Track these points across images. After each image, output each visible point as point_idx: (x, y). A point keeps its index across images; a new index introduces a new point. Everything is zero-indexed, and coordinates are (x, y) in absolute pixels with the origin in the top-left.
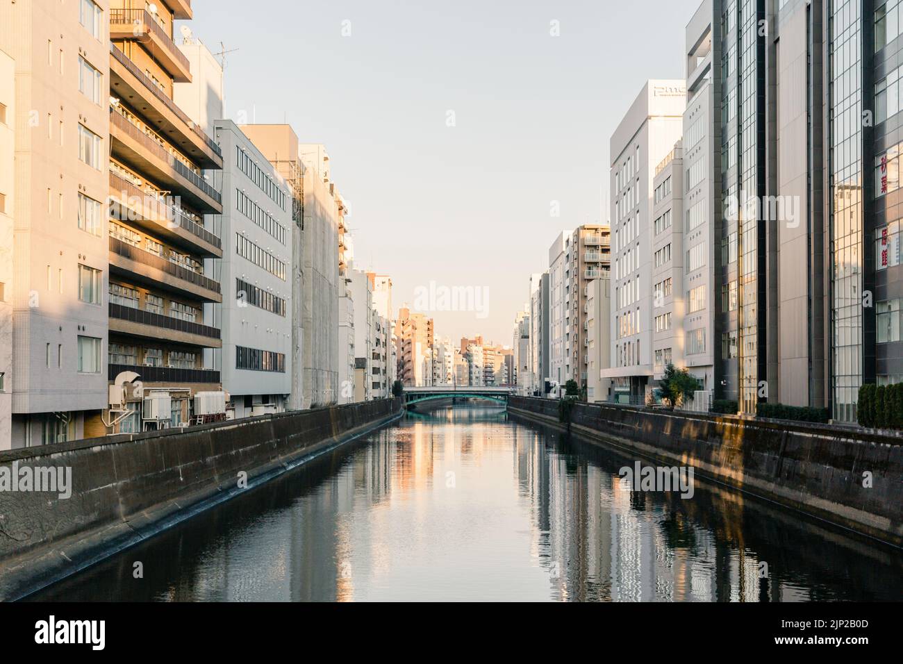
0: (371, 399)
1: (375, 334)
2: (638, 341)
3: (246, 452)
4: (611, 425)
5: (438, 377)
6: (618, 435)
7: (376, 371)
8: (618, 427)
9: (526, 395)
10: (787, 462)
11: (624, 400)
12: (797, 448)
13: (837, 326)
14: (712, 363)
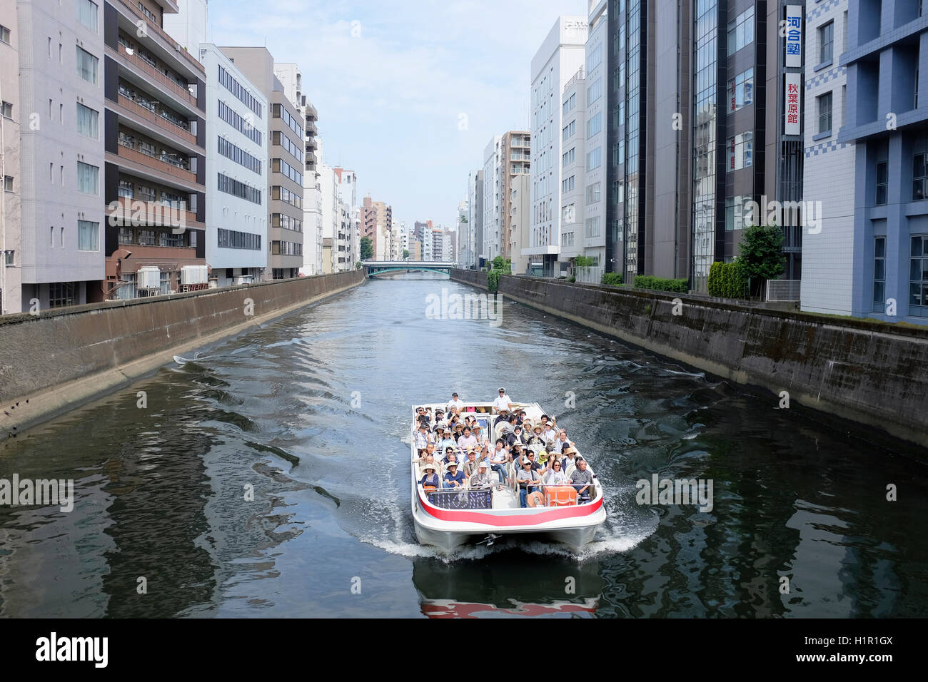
0: (337, 271)
1: (341, 219)
2: (551, 226)
3: (226, 314)
4: (527, 293)
5: (396, 253)
6: (532, 301)
7: (341, 248)
8: (533, 295)
9: (464, 268)
10: (656, 324)
11: (538, 274)
12: (663, 312)
13: (696, 216)
14: (605, 245)
